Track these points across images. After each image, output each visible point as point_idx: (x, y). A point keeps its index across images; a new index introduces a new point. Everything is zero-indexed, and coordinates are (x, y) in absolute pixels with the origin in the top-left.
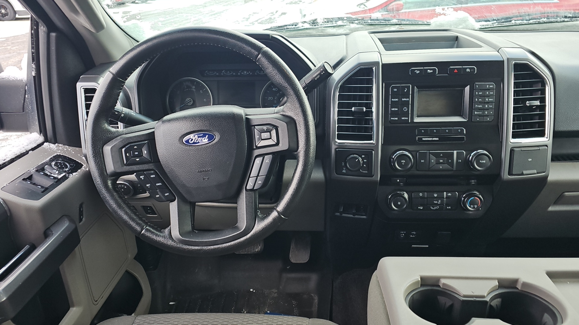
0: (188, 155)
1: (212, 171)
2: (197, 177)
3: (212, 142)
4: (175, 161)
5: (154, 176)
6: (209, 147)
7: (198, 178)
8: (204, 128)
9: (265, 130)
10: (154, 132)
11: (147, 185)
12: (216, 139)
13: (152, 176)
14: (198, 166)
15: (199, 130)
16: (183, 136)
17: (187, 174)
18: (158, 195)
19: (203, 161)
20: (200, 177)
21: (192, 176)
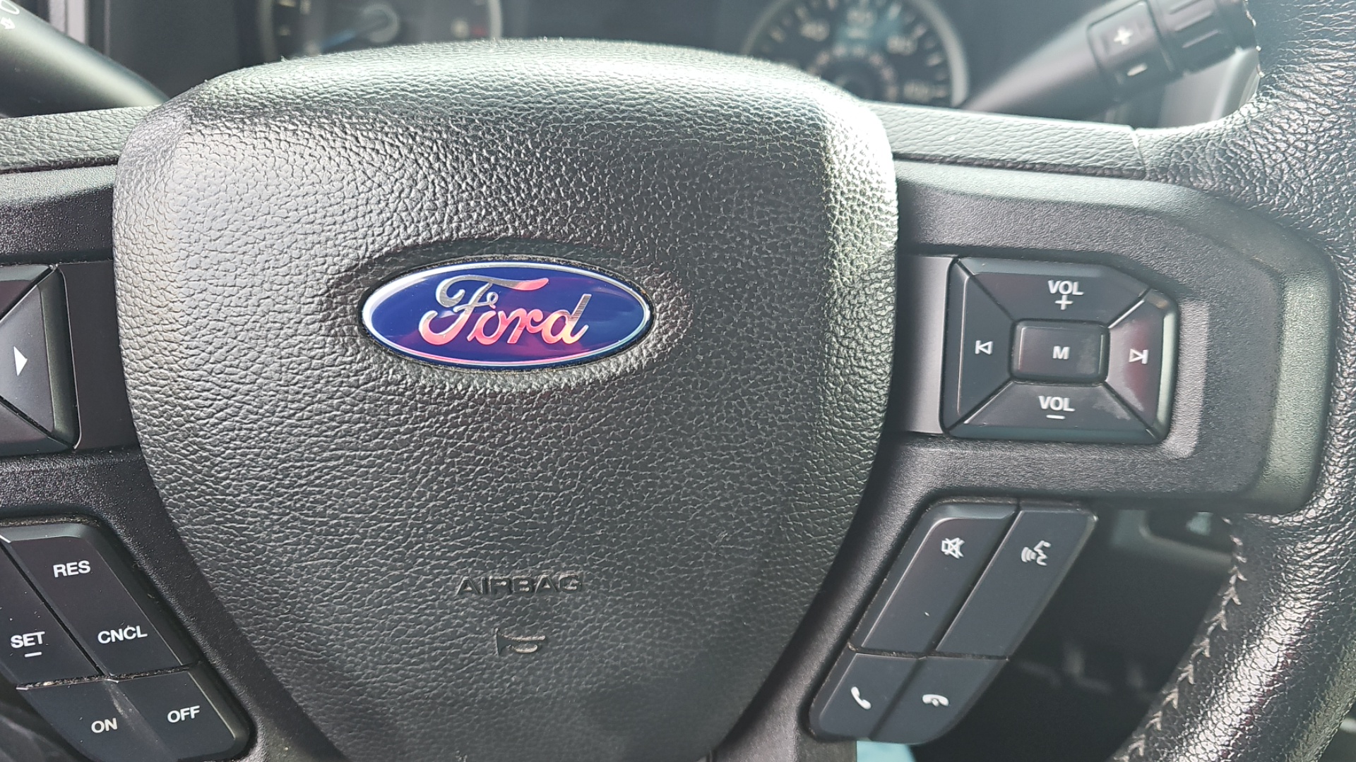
0: (394, 448)
1: (581, 588)
2: (448, 624)
3: (621, 358)
4: (271, 480)
5: (85, 567)
6: (588, 396)
7: (454, 636)
8: (563, 222)
9: (1064, 302)
10: (104, 198)
11: (20, 641)
12: (650, 336)
13: (64, 569)
14: (467, 544)
15: (515, 237)
16: (364, 269)
17: (364, 593)
18: (110, 713)
19: (519, 501)
20: (472, 630)
21: (408, 610)
